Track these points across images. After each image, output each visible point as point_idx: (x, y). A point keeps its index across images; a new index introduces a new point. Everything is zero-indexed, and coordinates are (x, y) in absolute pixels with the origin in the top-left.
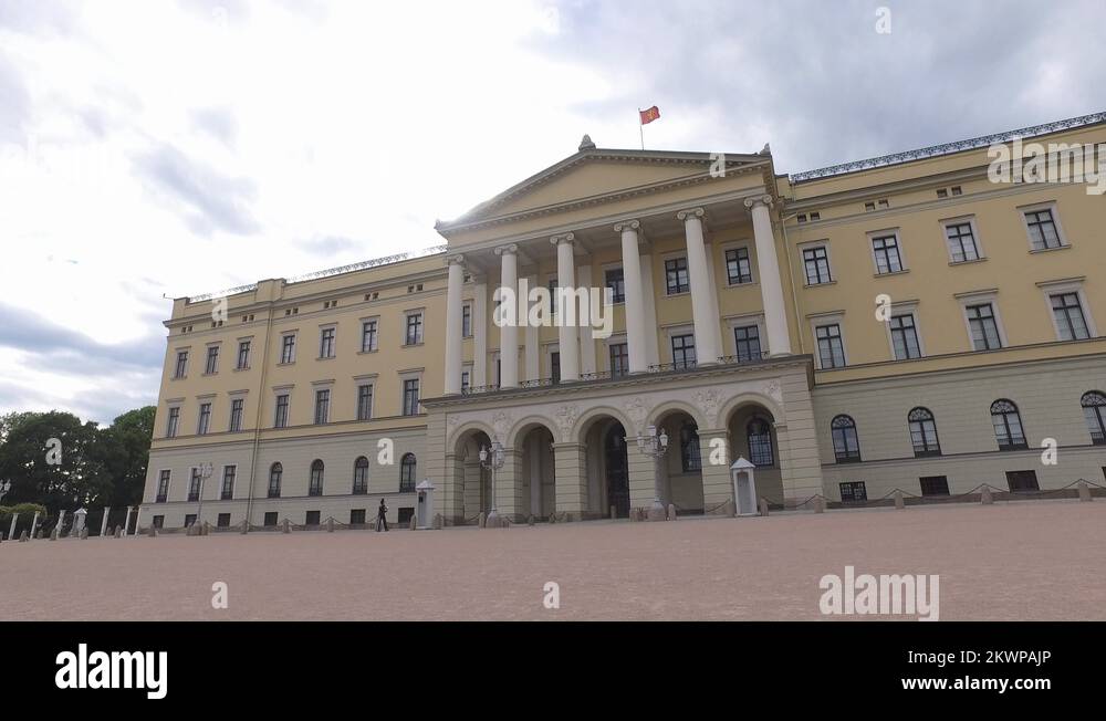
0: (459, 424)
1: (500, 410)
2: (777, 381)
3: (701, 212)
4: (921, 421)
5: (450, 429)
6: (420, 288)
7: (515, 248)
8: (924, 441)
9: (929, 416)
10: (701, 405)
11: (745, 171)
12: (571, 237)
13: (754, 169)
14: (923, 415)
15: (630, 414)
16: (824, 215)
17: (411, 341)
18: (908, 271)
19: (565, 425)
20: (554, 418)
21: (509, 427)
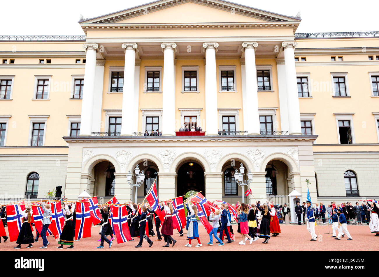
0: (92, 155)
1: (123, 149)
2: (296, 148)
3: (256, 45)
4: (350, 178)
5: (86, 158)
6: (49, 61)
7: (136, 46)
8: (351, 188)
9: (354, 176)
10: (252, 158)
11: (285, 26)
12: (175, 46)
13: (290, 25)
14: (351, 174)
15: (208, 159)
16: (309, 59)
17: (40, 97)
18: (350, 97)
19: (167, 162)
20: (160, 157)
21: (129, 160)
